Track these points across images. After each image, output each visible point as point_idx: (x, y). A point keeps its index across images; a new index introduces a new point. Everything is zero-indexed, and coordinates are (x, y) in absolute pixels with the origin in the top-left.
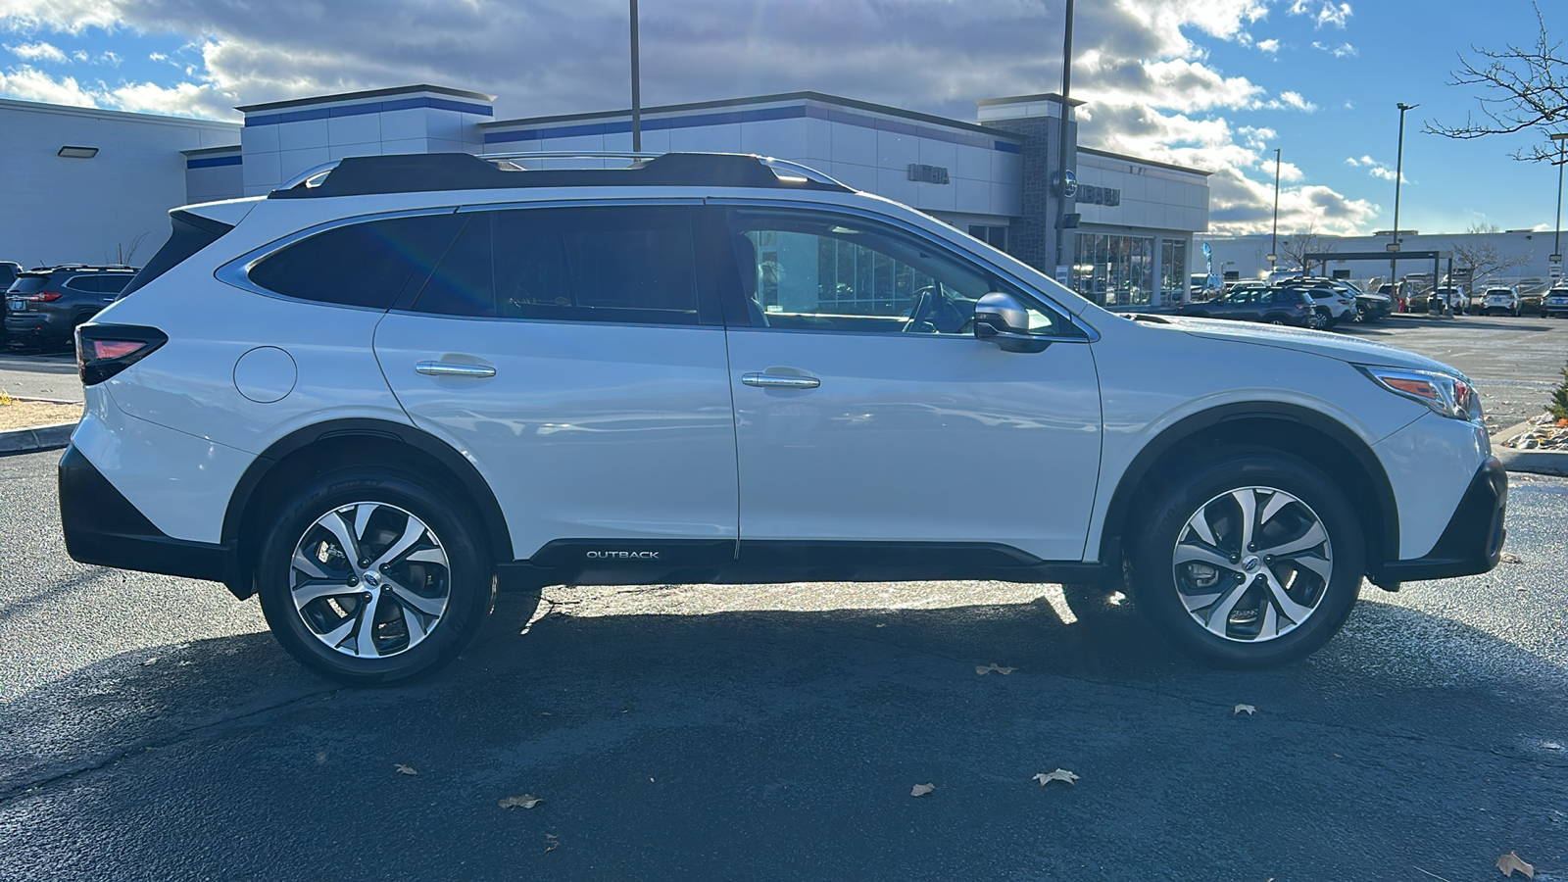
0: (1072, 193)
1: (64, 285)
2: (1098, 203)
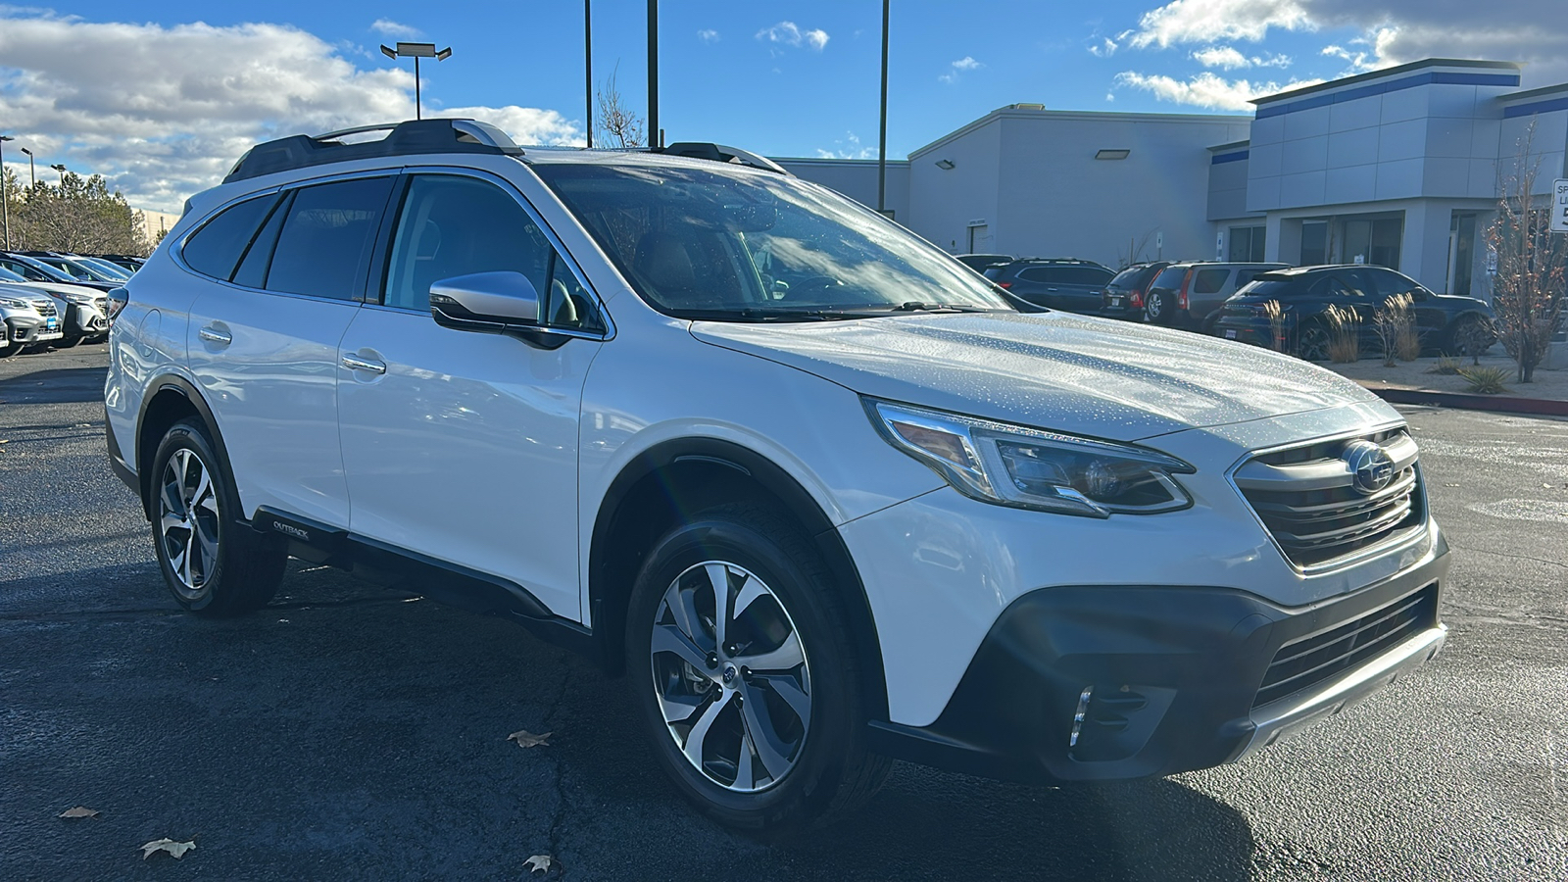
1: (1016, 276)
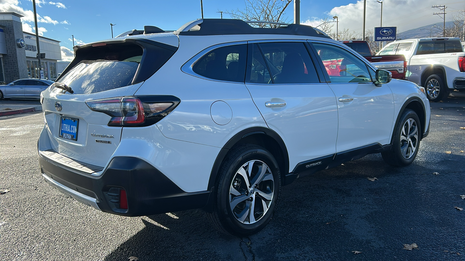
0: (24, 46)
2: (30, 50)
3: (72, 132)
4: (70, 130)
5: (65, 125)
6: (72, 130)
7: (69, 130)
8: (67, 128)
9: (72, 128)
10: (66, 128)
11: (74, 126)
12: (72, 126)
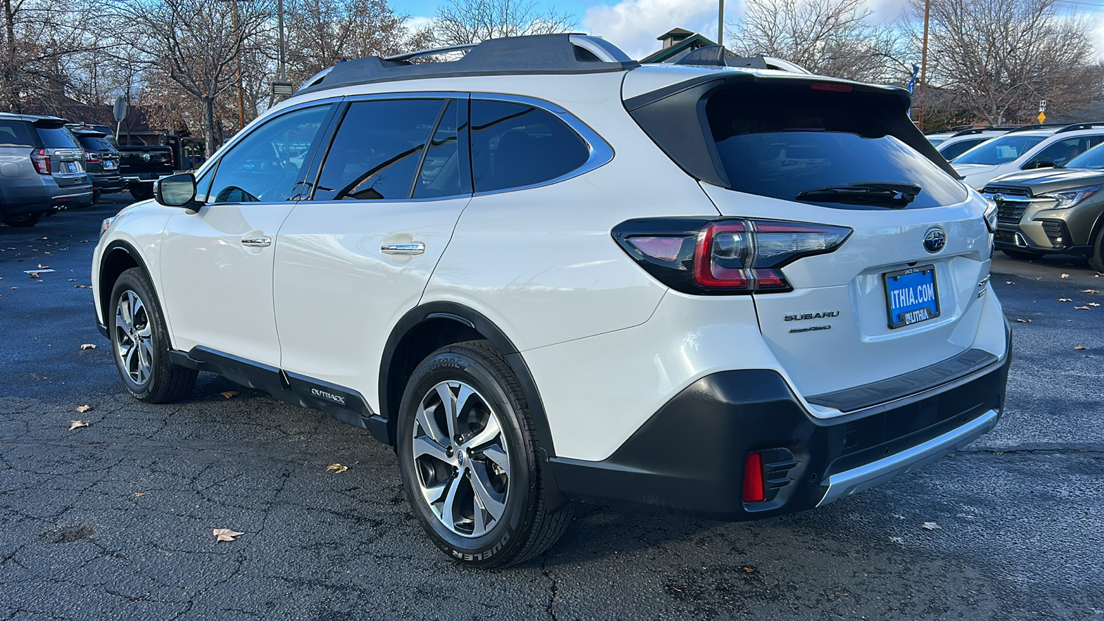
3: (921, 301)
4: (916, 298)
5: (896, 292)
6: (921, 296)
7: (912, 300)
8: (903, 297)
9: (921, 292)
10: (901, 298)
11: (924, 286)
12: (920, 287)
